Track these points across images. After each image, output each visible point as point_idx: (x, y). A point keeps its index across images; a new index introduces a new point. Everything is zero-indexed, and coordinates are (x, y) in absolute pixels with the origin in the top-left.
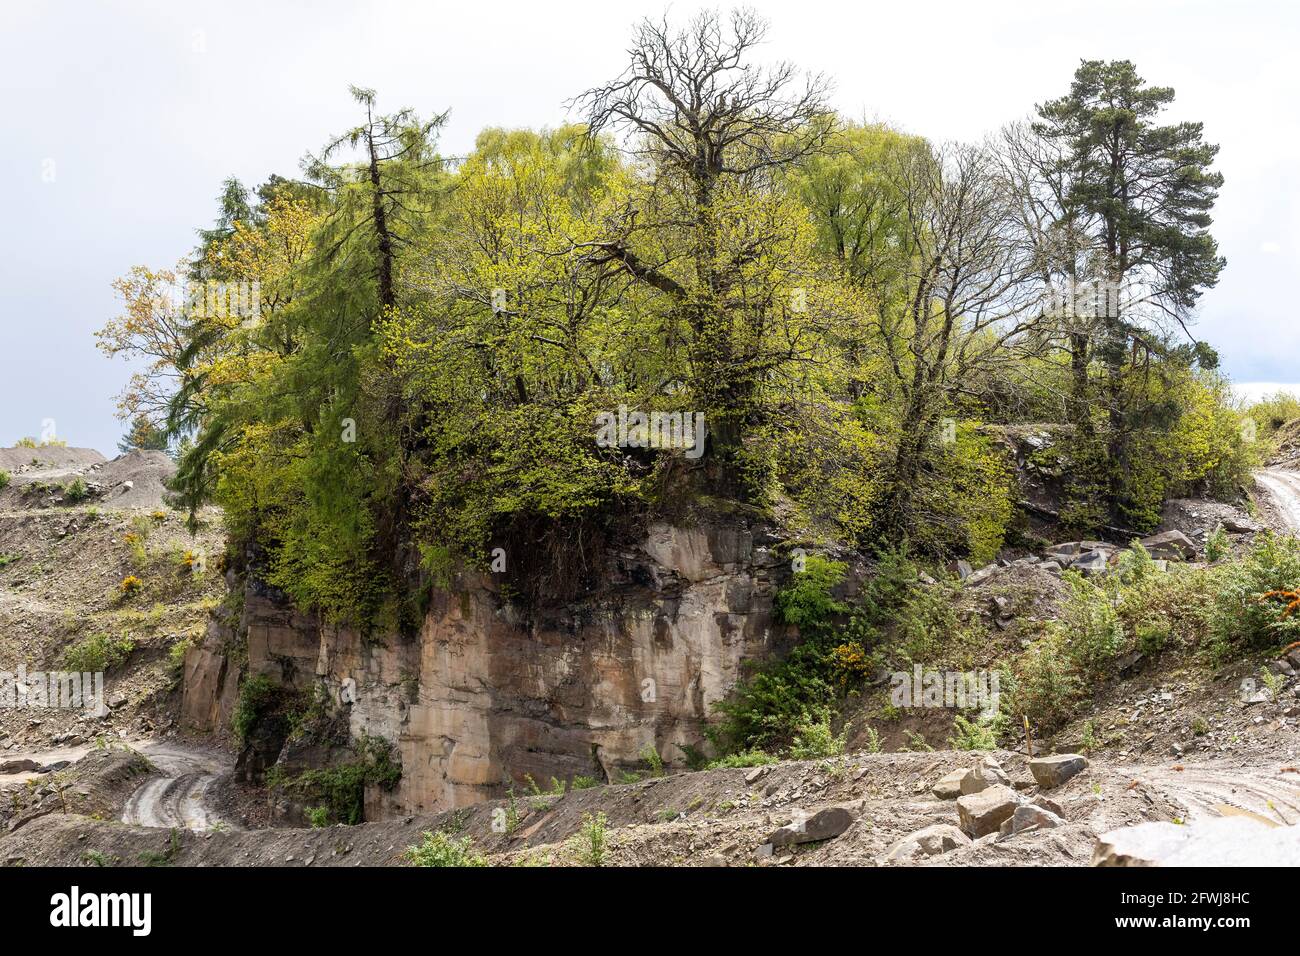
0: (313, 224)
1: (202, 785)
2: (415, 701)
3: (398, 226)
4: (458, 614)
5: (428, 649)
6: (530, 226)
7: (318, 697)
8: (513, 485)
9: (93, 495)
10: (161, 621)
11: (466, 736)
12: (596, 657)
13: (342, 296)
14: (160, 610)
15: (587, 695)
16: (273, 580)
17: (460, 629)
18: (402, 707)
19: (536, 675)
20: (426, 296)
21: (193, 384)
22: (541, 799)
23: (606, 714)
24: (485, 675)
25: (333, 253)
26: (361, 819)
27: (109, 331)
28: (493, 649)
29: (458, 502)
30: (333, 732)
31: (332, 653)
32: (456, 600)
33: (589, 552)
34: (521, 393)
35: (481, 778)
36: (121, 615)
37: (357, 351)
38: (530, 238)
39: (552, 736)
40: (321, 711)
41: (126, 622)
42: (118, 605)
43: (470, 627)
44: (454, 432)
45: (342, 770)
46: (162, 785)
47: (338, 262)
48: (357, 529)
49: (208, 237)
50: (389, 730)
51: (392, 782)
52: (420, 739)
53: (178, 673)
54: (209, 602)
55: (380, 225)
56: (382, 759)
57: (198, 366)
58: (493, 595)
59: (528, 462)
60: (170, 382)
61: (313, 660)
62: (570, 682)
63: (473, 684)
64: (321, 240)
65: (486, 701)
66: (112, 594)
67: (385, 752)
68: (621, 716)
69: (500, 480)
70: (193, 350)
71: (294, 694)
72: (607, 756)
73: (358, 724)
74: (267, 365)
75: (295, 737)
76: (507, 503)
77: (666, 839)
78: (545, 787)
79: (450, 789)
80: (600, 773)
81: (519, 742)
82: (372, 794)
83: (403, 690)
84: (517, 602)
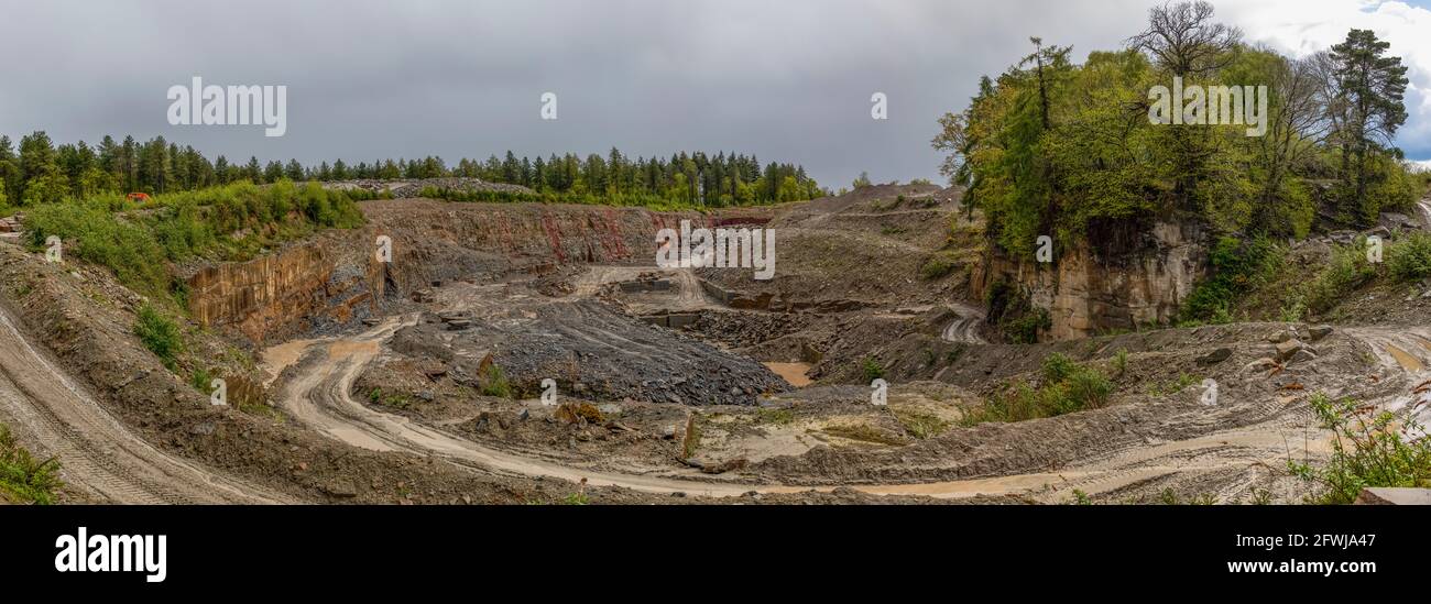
0: (1016, 94)
1: (974, 324)
2: (1057, 294)
3: (1051, 94)
4: (1075, 258)
5: (1062, 273)
6: (1106, 94)
7: (1019, 291)
8: (1097, 204)
9: (936, 204)
10: (962, 256)
11: (1078, 309)
12: (1132, 277)
13: (1026, 124)
14: (961, 251)
15: (1128, 293)
16: (1000, 243)
17: (1076, 265)
18: (1052, 296)
19: (1107, 285)
20: (1061, 124)
21: (970, 160)
22: (1106, 337)
23: (1136, 302)
24: (1086, 284)
25: (1022, 108)
26: (1036, 341)
27: (937, 140)
28: (1089, 273)
29: (1073, 212)
30: (1024, 306)
31: (1024, 273)
32: (1074, 252)
33: (1130, 233)
34: (1102, 166)
35: (1084, 327)
36: (946, 253)
37: (1032, 148)
38: (1106, 99)
39: (1113, 310)
40: (1020, 297)
41: (949, 256)
42: (945, 248)
43: (1080, 263)
44: (1073, 180)
45: (1028, 321)
46: (959, 322)
47: (1026, 110)
48: (1032, 222)
49: (974, 100)
50: (1046, 305)
51: (1048, 327)
52: (1059, 309)
53: (968, 276)
54: (980, 248)
55: (1043, 94)
56: (1044, 316)
57: (972, 153)
58: (1090, 251)
59: (1102, 196)
60: (960, 160)
61: (1016, 275)
62: (1121, 288)
63: (1081, 287)
64: (1018, 101)
65: (1086, 295)
66: (942, 244)
67: (1045, 314)
68: (1142, 303)
69: (1091, 202)
70: (969, 147)
71: (1010, 288)
72: (1137, 319)
73: (1034, 301)
74: (997, 152)
75: (1009, 306)
76: (1095, 212)
77: (1152, 358)
78: (1109, 332)
79: (1072, 331)
80: (1133, 327)
81: (1100, 312)
82: (1040, 331)
83: (1052, 289)
84: (1099, 253)
